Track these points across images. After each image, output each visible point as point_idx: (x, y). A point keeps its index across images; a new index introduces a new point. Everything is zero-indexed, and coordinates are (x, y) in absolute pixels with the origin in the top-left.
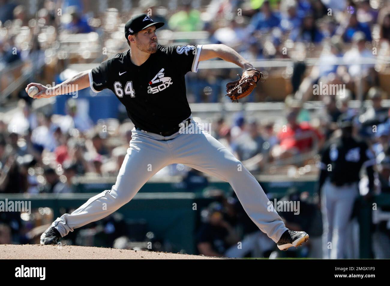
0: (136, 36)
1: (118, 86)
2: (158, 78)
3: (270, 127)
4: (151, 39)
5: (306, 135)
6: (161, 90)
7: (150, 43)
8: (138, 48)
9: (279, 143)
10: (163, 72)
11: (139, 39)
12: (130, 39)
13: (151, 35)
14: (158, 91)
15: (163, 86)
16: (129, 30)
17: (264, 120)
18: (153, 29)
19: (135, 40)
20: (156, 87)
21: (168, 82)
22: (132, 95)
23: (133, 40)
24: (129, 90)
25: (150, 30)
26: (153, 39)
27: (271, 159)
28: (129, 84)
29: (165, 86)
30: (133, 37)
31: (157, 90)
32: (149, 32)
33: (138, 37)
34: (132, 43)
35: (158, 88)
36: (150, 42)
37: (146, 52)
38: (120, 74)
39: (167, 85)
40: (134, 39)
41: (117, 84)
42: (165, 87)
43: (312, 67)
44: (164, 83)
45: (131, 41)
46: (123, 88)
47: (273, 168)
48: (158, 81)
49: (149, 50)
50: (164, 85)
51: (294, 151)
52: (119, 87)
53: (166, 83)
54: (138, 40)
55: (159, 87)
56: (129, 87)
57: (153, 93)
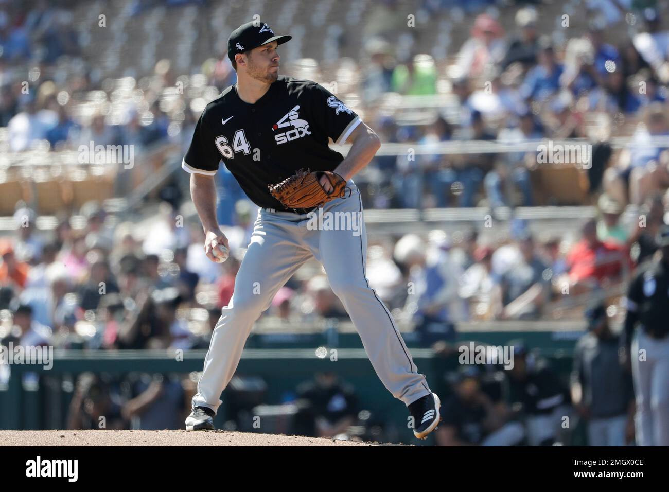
0: (247, 55)
1: (222, 144)
2: (288, 120)
3: (553, 245)
4: (271, 60)
5: (611, 258)
6: (290, 139)
7: (270, 67)
8: (250, 74)
9: (568, 271)
10: (297, 111)
11: (252, 60)
12: (239, 59)
13: (271, 55)
14: (285, 141)
15: (295, 133)
16: (237, 46)
17: (544, 235)
18: (275, 45)
19: (246, 61)
20: (284, 134)
21: (304, 128)
22: (246, 151)
23: (243, 62)
24: (240, 144)
25: (270, 47)
26: (275, 60)
27: (554, 296)
28: (240, 135)
29: (297, 134)
30: (243, 56)
31: (285, 138)
32: (269, 51)
33: (251, 57)
34: (239, 66)
35: (286, 136)
36: (269, 65)
37: (261, 80)
38: (224, 122)
39: (301, 133)
40: (244, 60)
41: (220, 140)
42: (297, 137)
43: (620, 151)
44: (297, 129)
45: (240, 62)
46: (230, 144)
47: (558, 309)
48: (287, 124)
49: (267, 78)
50: (296, 131)
51: (591, 284)
52: (225, 144)
53: (299, 129)
54: (250, 61)
55: (288, 133)
56: (239, 139)
57: (278, 143)
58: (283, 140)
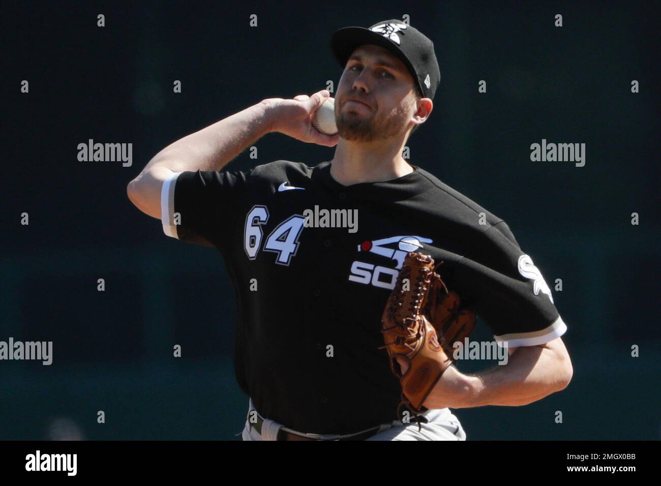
1: (255, 222)
2: (395, 246)
6: (376, 283)
14: (366, 281)
20: (371, 267)
22: (284, 258)
24: (282, 239)
31: (368, 275)
35: (372, 272)
38: (283, 188)
42: (391, 286)
46: (267, 230)
48: (387, 253)
50: (395, 274)
52: (259, 223)
55: (380, 269)
56: (289, 230)
57: (351, 278)
58: (363, 277)
